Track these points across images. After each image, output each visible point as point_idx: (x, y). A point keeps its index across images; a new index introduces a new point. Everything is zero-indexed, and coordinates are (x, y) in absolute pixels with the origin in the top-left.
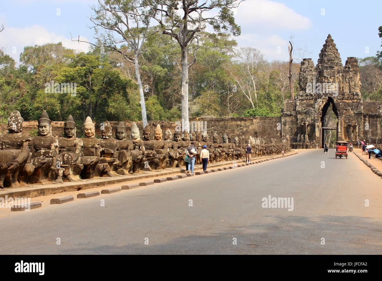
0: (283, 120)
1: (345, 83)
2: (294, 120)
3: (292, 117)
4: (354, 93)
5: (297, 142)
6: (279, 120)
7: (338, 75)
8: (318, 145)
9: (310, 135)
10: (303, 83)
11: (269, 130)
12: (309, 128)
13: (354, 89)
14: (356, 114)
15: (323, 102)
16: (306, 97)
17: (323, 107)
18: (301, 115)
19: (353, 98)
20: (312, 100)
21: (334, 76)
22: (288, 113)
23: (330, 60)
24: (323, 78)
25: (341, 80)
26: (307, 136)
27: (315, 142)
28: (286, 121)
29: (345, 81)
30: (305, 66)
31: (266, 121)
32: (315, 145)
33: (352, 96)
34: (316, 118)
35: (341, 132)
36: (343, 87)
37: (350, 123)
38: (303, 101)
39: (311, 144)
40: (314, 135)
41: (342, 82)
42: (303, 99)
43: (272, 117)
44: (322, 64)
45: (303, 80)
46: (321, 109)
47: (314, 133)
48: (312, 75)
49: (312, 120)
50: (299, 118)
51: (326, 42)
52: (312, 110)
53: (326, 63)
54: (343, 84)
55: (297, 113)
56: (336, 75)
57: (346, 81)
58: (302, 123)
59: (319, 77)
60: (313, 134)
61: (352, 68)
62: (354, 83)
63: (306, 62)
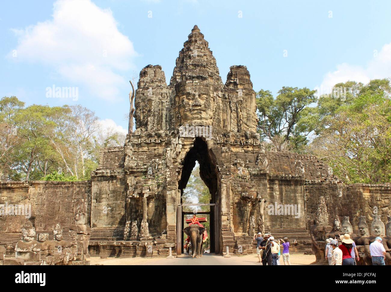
0: (95, 188)
1: (229, 111)
2: (121, 188)
3: (115, 181)
4: (248, 132)
5: (123, 239)
6: (87, 188)
7: (215, 93)
8: (173, 248)
9: (154, 222)
10: (142, 111)
11: (62, 211)
12: (151, 205)
13: (246, 126)
14: (254, 175)
15: (183, 145)
16: (148, 138)
17: (184, 156)
18: (136, 177)
19: (246, 143)
20: (161, 146)
21: (208, 94)
22: (107, 173)
23: (198, 66)
24: (185, 96)
25: (221, 105)
26: (145, 224)
27: (166, 240)
28: (100, 190)
29: (228, 107)
30: (147, 79)
31: (58, 192)
32: (165, 248)
33: (244, 138)
34: (168, 179)
35: (228, 214)
36: (224, 121)
37: (247, 191)
38: (142, 147)
39: (155, 244)
40: (163, 221)
41: (223, 110)
42: (140, 144)
43: (72, 183)
44: (182, 73)
45: (142, 104)
46: (180, 161)
47: (164, 217)
48: (161, 95)
49: (159, 186)
50: (130, 184)
51: (190, 37)
52: (160, 162)
53: (190, 70)
54: (225, 114)
55: (126, 173)
56: (211, 92)
57: (230, 108)
58: (136, 193)
59: (175, 97)
60: (159, 220)
61: (241, 84)
62: (246, 114)
63: (150, 71)
